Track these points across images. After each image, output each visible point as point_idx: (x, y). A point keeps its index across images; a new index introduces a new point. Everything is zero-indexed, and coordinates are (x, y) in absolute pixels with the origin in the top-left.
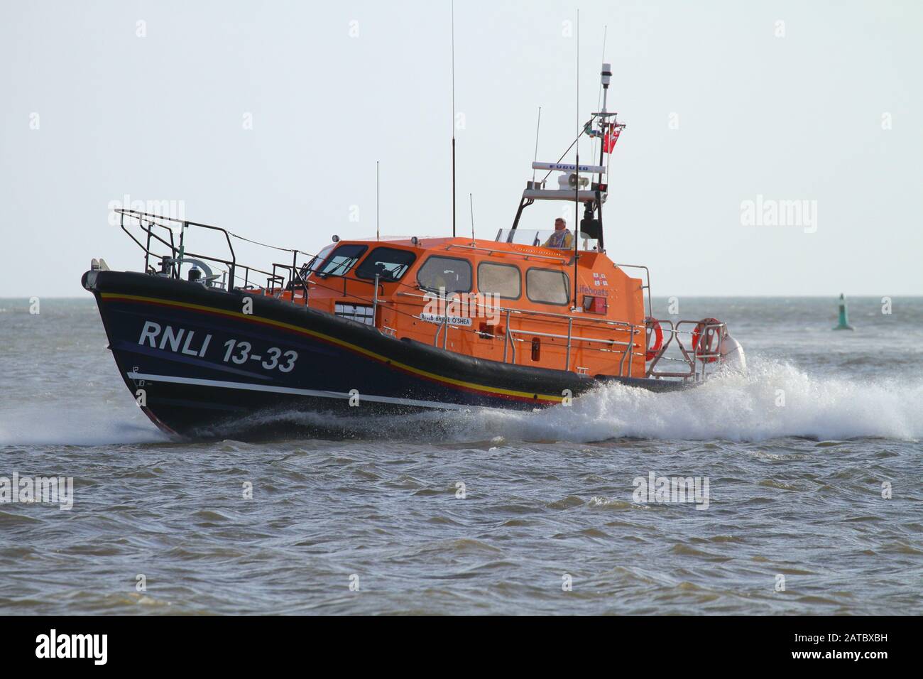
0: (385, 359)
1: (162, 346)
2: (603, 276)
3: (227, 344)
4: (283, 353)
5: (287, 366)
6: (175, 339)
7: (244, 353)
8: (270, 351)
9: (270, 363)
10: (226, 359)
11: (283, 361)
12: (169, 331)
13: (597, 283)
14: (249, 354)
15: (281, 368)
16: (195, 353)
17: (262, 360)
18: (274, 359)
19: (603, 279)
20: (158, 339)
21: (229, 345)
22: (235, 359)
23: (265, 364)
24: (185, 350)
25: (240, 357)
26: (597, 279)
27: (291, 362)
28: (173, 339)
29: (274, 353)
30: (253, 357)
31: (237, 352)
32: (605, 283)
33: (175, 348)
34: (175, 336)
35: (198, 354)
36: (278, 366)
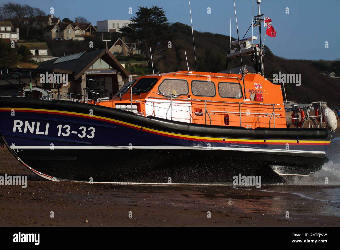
0: (140, 127)
1: (25, 131)
2: (259, 84)
3: (58, 127)
4: (87, 129)
5: (91, 135)
6: (31, 127)
7: (68, 131)
8: (81, 128)
9: (82, 134)
10: (59, 135)
11: (88, 132)
12: (27, 123)
13: (257, 88)
14: (70, 131)
15: (88, 136)
16: (42, 133)
17: (78, 133)
18: (84, 132)
19: (260, 86)
20: (23, 128)
21: (59, 128)
22: (63, 134)
23: (79, 135)
24: (38, 132)
25: (66, 133)
26: (256, 86)
27: (92, 133)
28: (30, 127)
29: (83, 130)
30: (73, 132)
31: (64, 130)
32: (261, 87)
33: (32, 131)
34: (31, 126)
35: (45, 133)
36: (86, 136)
